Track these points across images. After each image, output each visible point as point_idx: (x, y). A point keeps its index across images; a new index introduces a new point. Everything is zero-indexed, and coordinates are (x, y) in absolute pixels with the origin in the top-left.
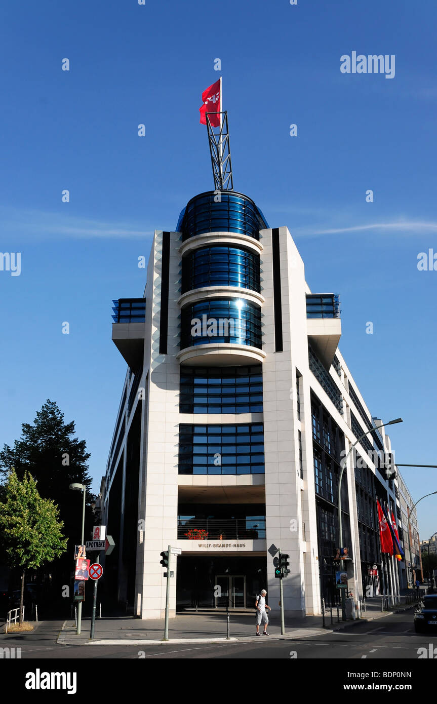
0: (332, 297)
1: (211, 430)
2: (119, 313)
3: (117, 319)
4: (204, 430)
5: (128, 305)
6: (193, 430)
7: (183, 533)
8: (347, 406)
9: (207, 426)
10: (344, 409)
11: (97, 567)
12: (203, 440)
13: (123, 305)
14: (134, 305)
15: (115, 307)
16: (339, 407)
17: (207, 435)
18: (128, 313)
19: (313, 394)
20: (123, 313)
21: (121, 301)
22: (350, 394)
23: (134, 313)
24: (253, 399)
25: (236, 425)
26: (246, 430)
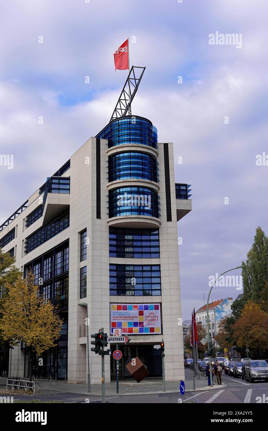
1: (127, 268)
2: (51, 186)
5: (57, 181)
6: (117, 268)
9: (125, 266)
13: (54, 181)
14: (62, 181)
17: (125, 271)
20: (54, 186)
23: (61, 186)
24: (153, 250)
25: (143, 266)
26: (149, 268)
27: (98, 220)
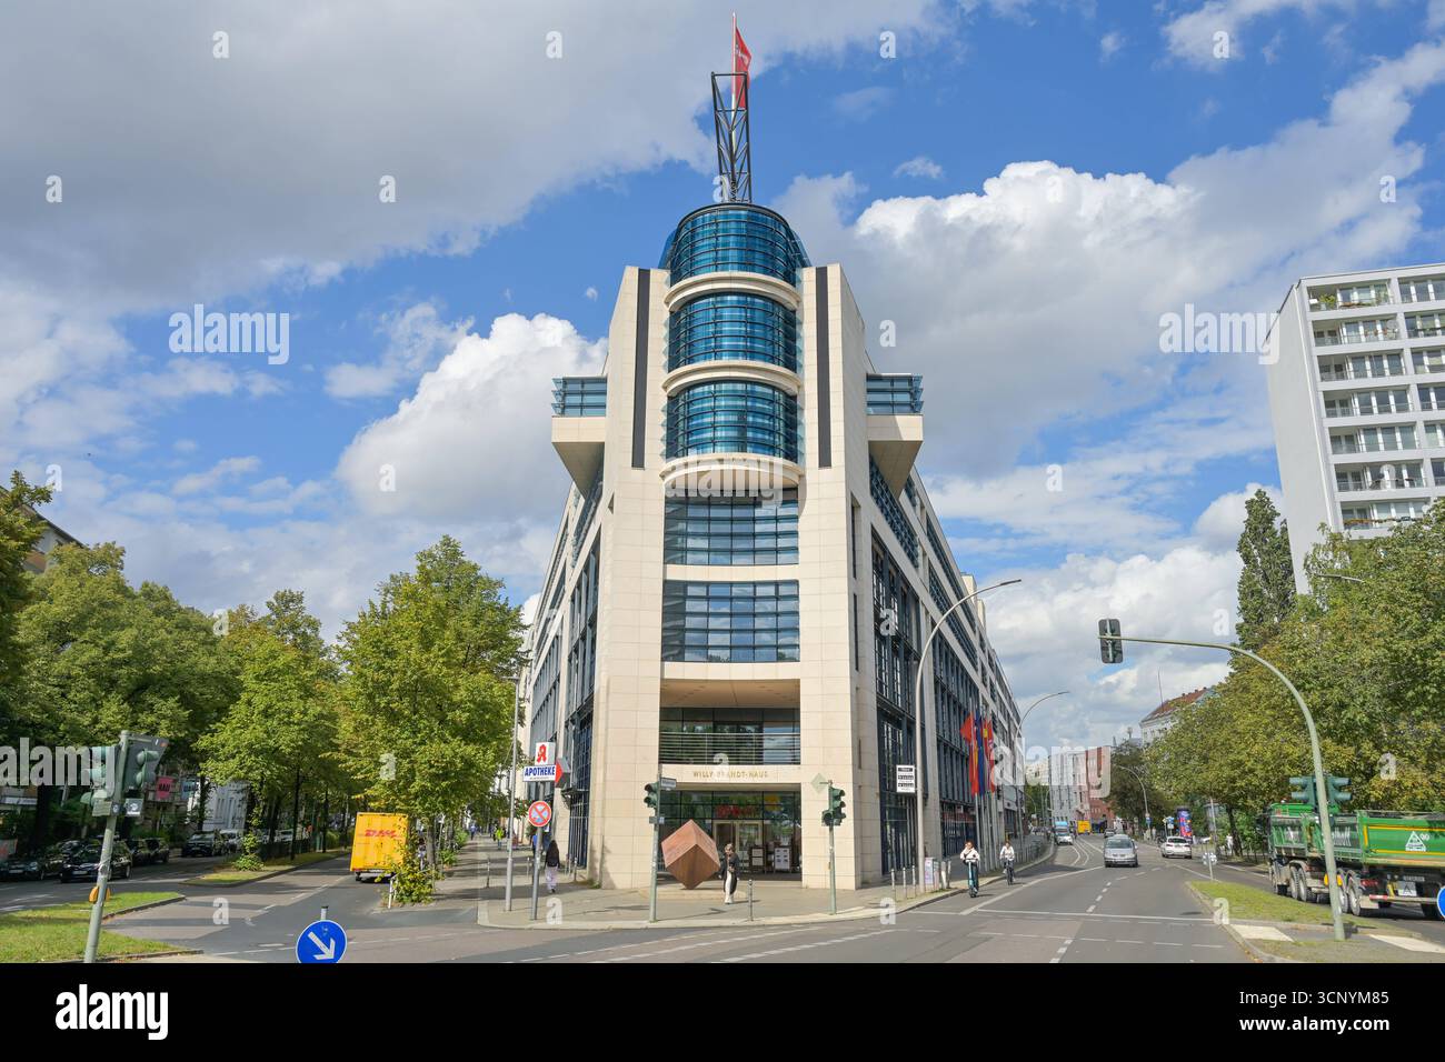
0: (910, 379)
1: (714, 591)
2: (564, 399)
3: (560, 410)
4: (701, 591)
5: (578, 387)
6: (685, 591)
7: (668, 755)
8: (924, 554)
9: (707, 584)
10: (920, 560)
11: (543, 807)
12: (702, 606)
13: (570, 387)
14: (588, 387)
15: (555, 389)
16: (912, 557)
17: (708, 598)
18: (576, 400)
19: (875, 535)
20: (572, 400)
21: (566, 381)
22: (928, 534)
23: (589, 399)
24: (782, 542)
25: (755, 584)
26: (771, 591)
27: (638, 472)
